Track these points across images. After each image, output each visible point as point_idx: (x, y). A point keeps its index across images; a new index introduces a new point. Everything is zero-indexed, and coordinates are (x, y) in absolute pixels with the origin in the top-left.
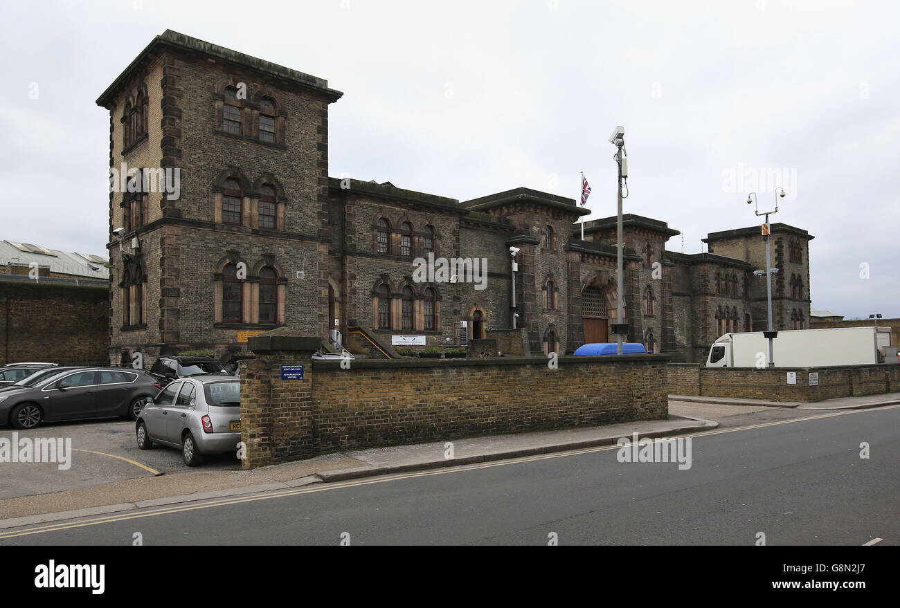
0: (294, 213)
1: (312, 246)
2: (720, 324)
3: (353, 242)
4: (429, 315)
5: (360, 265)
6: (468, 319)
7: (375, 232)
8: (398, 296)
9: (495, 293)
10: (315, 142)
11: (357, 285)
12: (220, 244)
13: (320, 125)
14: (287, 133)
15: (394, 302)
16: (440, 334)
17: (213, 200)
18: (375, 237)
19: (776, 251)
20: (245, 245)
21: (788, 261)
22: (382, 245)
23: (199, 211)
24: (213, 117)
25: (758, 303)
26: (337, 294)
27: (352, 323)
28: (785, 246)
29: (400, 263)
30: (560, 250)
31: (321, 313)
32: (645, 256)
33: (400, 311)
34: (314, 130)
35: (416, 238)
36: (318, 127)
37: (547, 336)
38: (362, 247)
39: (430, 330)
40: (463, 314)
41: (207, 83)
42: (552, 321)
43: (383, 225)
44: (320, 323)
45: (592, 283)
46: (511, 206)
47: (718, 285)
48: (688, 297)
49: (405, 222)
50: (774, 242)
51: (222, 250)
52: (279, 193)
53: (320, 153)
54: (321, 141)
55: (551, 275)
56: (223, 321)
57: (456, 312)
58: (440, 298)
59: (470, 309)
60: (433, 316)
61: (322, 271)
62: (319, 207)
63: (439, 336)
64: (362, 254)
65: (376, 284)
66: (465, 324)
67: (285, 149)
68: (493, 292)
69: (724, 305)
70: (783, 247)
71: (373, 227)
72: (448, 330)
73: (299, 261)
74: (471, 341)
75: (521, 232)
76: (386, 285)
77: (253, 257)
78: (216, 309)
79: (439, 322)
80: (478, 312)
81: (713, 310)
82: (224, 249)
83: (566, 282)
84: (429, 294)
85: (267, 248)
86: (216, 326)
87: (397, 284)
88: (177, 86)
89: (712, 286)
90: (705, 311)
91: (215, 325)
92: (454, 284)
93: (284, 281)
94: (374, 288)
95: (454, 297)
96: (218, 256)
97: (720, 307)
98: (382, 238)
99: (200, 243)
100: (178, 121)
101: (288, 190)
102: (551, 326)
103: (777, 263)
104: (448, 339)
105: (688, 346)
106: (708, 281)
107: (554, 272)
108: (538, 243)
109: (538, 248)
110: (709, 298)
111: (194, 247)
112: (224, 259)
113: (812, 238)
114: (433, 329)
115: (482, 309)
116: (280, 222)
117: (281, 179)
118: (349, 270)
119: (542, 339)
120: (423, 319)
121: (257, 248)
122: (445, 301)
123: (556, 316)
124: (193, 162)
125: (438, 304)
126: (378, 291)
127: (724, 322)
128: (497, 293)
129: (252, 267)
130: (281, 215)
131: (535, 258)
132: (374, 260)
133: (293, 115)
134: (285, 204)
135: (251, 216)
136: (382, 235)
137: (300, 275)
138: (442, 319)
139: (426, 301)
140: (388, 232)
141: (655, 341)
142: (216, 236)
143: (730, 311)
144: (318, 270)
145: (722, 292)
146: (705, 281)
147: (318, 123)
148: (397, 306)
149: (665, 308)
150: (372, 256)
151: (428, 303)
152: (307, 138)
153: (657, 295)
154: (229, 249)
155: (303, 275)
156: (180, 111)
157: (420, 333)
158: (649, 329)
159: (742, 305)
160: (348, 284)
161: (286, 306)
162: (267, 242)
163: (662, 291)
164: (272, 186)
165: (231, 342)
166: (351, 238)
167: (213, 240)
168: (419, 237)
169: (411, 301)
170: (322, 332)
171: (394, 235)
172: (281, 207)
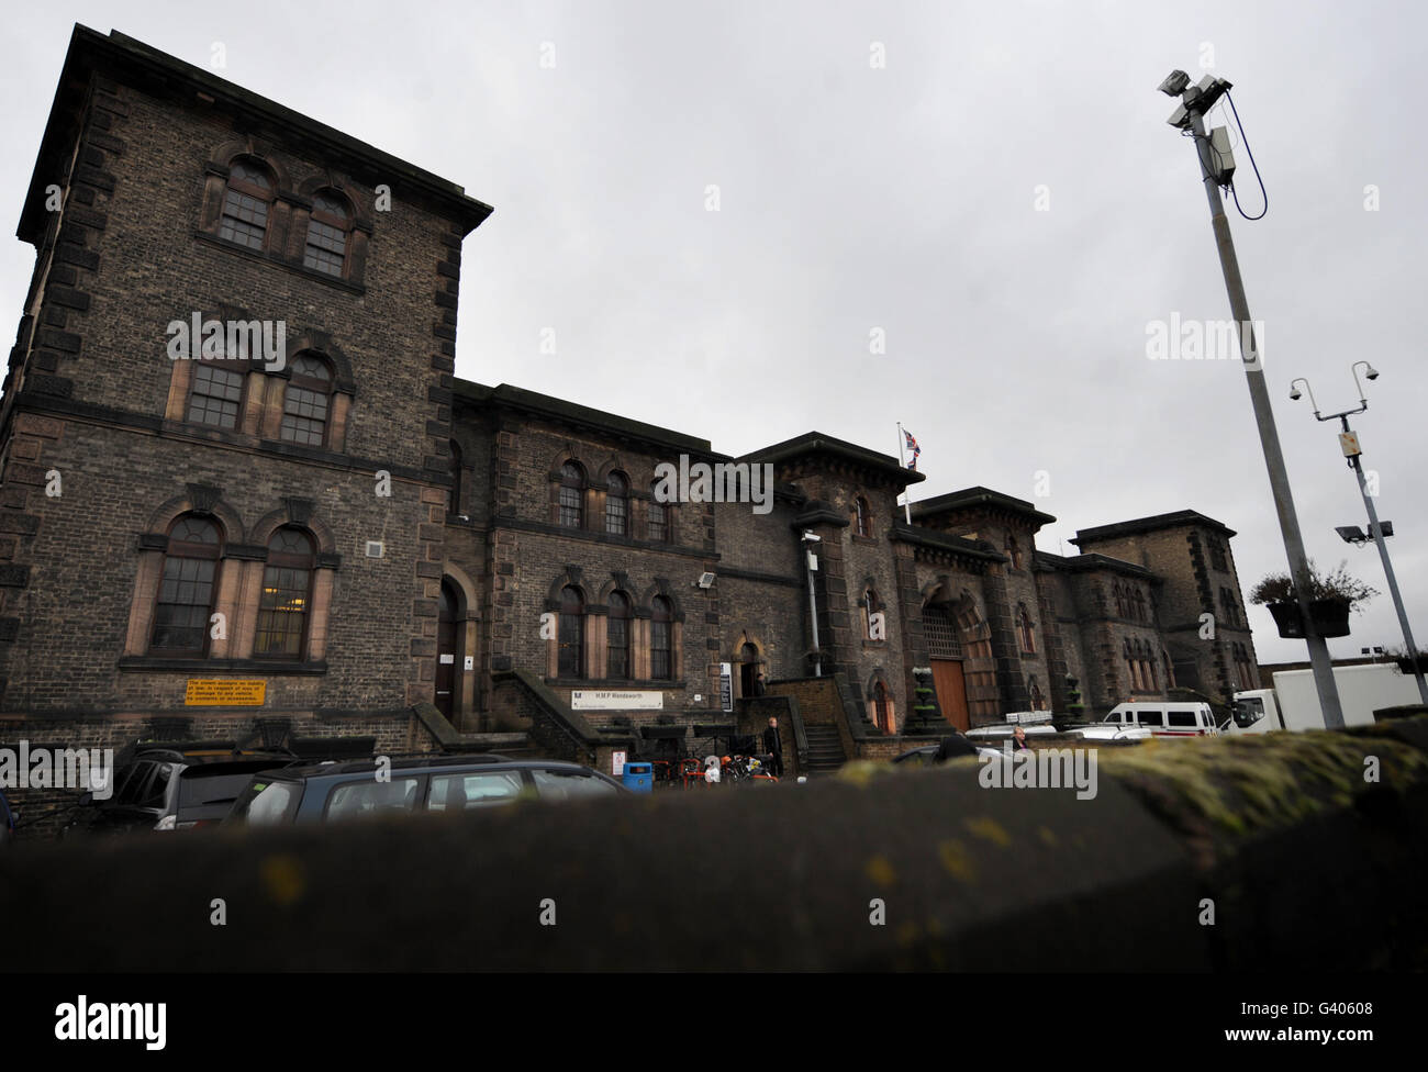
0: (370, 419)
1: (408, 489)
2: (1132, 668)
3: (511, 502)
4: (660, 651)
5: (523, 547)
6: (733, 661)
7: (556, 485)
8: (599, 611)
9: (777, 613)
10: (430, 290)
11: (516, 586)
12: (171, 468)
13: (444, 259)
14: (369, 263)
15: (591, 622)
16: (682, 686)
17: (168, 371)
18: (554, 496)
19: (1191, 552)
20: (240, 476)
21: (1211, 567)
22: (569, 512)
23: (123, 388)
24: (198, 204)
25: (1177, 634)
26: (472, 604)
27: (502, 663)
28: (1203, 544)
29: (604, 548)
30: (882, 539)
31: (420, 636)
32: (1009, 554)
33: (604, 641)
34: (431, 267)
35: (636, 503)
36: (440, 263)
37: (873, 691)
38: (529, 512)
39: (664, 678)
40: (723, 651)
41: (192, 142)
42: (879, 662)
43: (569, 474)
44: (414, 660)
45: (934, 597)
46: (797, 463)
47: (1118, 603)
48: (1074, 625)
49: (613, 472)
50: (1184, 537)
51: (174, 482)
52: (340, 376)
53: (441, 310)
54: (443, 288)
55: (869, 580)
56: (148, 653)
57: (711, 645)
58: (681, 618)
59: (734, 641)
60: (669, 651)
61: (428, 543)
62: (430, 412)
63: (681, 692)
64: (528, 526)
65: (554, 586)
66: (727, 669)
67: (359, 291)
68: (774, 610)
69: (1131, 636)
70: (1200, 546)
71: (553, 477)
72: (697, 679)
73: (375, 519)
74: (738, 700)
75: (816, 505)
76: (577, 590)
77: (258, 504)
78: (132, 619)
79: (680, 663)
80: (750, 647)
81: (1118, 645)
82: (181, 480)
83: (895, 594)
84: (659, 609)
85: (296, 484)
86: (127, 665)
87: (597, 587)
88: (115, 132)
89: (1111, 607)
90: (1107, 646)
91: (125, 660)
92: (705, 589)
93: (333, 562)
94: (551, 591)
95: (707, 615)
96: (161, 493)
97: (1127, 639)
98: (569, 498)
99: (116, 459)
100: (102, 198)
101: (362, 372)
102: (878, 671)
103: (1196, 570)
104: (698, 698)
105: (1087, 706)
106: (1104, 598)
107: (874, 575)
108: (845, 524)
109: (846, 534)
110: (1111, 625)
111: (96, 470)
112: (177, 500)
113: (1233, 534)
114: (669, 677)
115: (756, 641)
116: (336, 432)
117: (347, 348)
118: (500, 555)
119: (865, 697)
120: (648, 656)
121: (271, 484)
122: (690, 621)
123: (885, 654)
124: (129, 284)
125: (678, 628)
126: (558, 599)
127: (1137, 665)
128: (780, 612)
129: (252, 525)
130: (339, 418)
131: (844, 550)
132: (552, 539)
133: (384, 233)
134: (352, 397)
135: (262, 414)
136: (570, 492)
137: (375, 549)
138: (685, 657)
139: (654, 622)
140: (582, 489)
141: (1043, 697)
142: (164, 450)
143: (1142, 647)
144: (418, 541)
145: (1128, 615)
146: (1099, 596)
147: (441, 255)
148: (597, 632)
149: (1050, 642)
150: (549, 530)
151: (658, 625)
152: (414, 279)
153: (1035, 619)
154: (195, 481)
155: (382, 550)
156: (113, 180)
157: (643, 686)
158: (1032, 677)
159: (1155, 637)
160: (496, 582)
161: (331, 619)
162: (298, 473)
163: (1042, 612)
164: (325, 360)
165: (166, 704)
166: (506, 493)
167: (155, 456)
168: (640, 499)
169: (627, 620)
170: (419, 682)
171: (592, 494)
172: (341, 403)
